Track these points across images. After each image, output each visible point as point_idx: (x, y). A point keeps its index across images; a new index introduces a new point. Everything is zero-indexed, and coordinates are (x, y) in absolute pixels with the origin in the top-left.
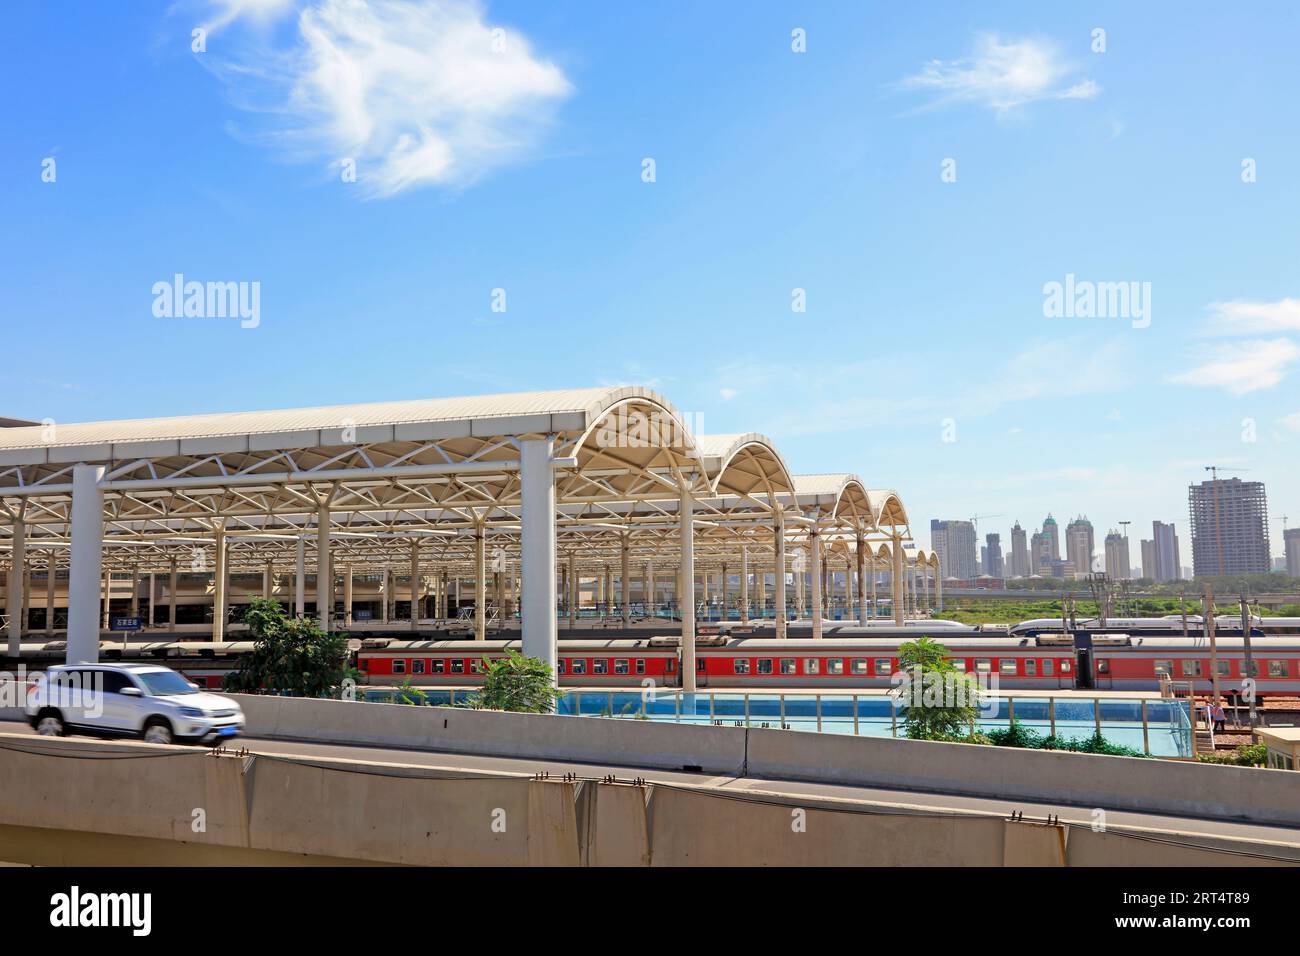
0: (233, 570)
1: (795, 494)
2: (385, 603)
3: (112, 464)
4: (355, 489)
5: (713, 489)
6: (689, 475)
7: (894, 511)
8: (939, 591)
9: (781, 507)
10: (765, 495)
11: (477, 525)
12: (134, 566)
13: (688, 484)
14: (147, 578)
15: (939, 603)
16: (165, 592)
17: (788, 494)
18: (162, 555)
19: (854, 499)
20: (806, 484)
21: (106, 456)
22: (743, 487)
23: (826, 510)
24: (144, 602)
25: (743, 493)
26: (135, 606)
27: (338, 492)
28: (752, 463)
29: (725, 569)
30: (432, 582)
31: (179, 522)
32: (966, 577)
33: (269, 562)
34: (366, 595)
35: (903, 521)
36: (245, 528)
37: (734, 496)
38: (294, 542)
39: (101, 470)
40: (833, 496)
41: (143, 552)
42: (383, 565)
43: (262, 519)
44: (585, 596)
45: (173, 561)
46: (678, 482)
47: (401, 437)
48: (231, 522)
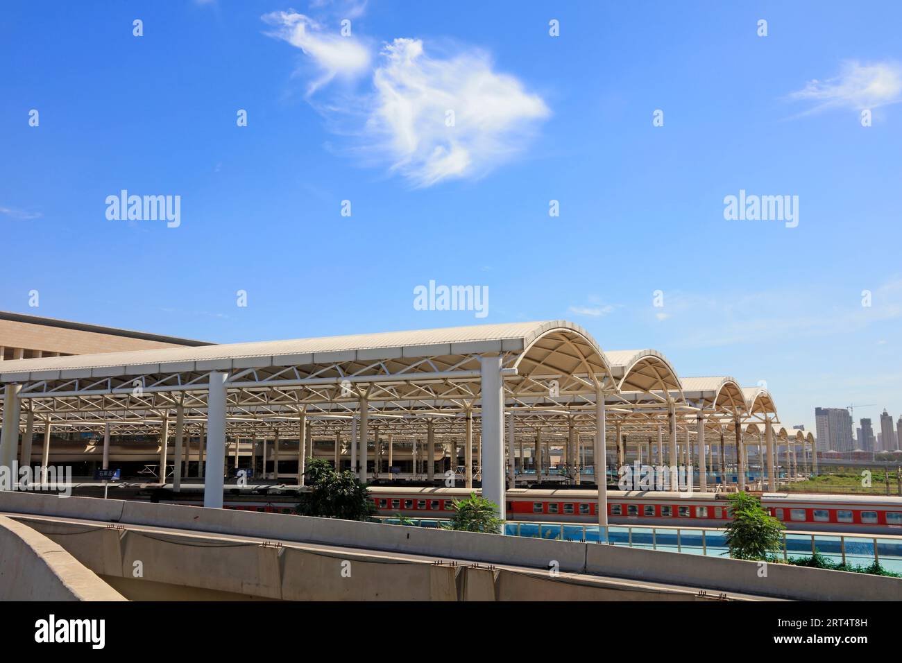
0: (316, 438)
1: (682, 391)
2: (414, 462)
3: (232, 371)
4: (384, 387)
5: (619, 388)
6: (602, 379)
7: (764, 404)
8: (816, 461)
9: (673, 400)
10: (661, 391)
11: (467, 410)
12: (253, 435)
13: (601, 385)
14: (261, 443)
15: (815, 469)
16: (273, 452)
17: (677, 391)
18: (270, 428)
19: (730, 394)
20: (691, 383)
21: (228, 366)
22: (645, 386)
23: (710, 401)
24: (259, 458)
25: (645, 390)
26: (253, 461)
27: (373, 389)
28: (650, 369)
29: (650, 442)
30: (448, 448)
31: (277, 408)
32: (844, 451)
33: (338, 433)
34: (403, 456)
35: (772, 410)
36: (319, 411)
37: (639, 392)
38: (351, 420)
39: (226, 375)
40: (714, 392)
41: (257, 426)
42: (413, 436)
43: (328, 406)
44: (555, 460)
45: (277, 431)
46: (594, 383)
47: (407, 355)
48: (310, 407)
